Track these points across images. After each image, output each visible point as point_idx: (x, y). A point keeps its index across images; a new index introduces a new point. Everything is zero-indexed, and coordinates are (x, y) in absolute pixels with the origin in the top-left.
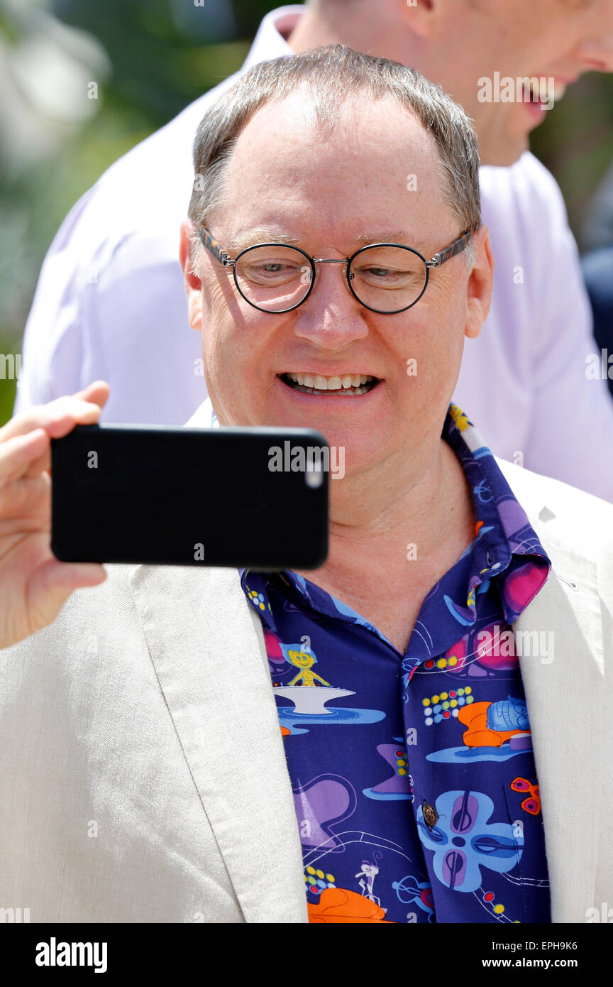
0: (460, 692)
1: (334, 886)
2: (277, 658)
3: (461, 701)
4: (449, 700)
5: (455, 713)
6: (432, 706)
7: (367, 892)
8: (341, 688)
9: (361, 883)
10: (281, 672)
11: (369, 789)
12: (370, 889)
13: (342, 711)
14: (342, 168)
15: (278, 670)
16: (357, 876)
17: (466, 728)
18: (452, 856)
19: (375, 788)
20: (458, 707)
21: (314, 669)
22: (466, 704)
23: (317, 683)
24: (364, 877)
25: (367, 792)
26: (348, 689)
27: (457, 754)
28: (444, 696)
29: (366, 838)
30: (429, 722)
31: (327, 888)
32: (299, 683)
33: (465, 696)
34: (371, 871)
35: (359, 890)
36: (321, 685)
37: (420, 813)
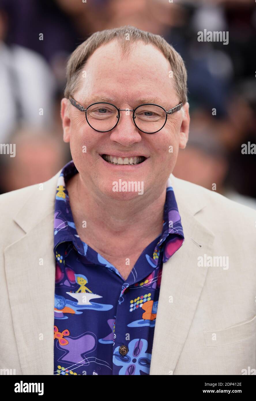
0: (146, 296)
2: (73, 281)
3: (145, 300)
4: (140, 300)
5: (141, 306)
6: (134, 303)
8: (97, 294)
10: (73, 287)
11: (101, 339)
13: (96, 304)
14: (133, 71)
17: (144, 311)
18: (131, 367)
19: (104, 339)
20: (143, 303)
21: (86, 285)
22: (147, 301)
23: (87, 291)
25: (101, 341)
26: (100, 295)
27: (139, 323)
28: (139, 298)
29: (97, 361)
30: (131, 310)
32: (80, 292)
33: (147, 298)
36: (88, 292)
37: (117, 350)
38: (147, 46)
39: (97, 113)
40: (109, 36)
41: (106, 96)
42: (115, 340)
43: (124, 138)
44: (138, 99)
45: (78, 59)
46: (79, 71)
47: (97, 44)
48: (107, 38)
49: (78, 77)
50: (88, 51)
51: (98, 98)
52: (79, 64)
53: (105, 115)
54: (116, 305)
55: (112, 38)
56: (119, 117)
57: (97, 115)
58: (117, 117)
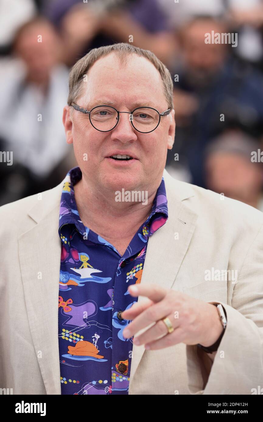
0: (138, 266)
1: (82, 340)
2: (77, 260)
3: (137, 270)
4: (133, 270)
5: (134, 275)
6: (129, 275)
7: (94, 343)
8: (97, 269)
9: (94, 340)
11: (102, 307)
12: (96, 342)
13: (97, 278)
14: (130, 78)
15: (76, 264)
16: (93, 337)
17: (137, 279)
19: (104, 307)
20: (136, 272)
21: (88, 262)
22: (139, 270)
23: (88, 267)
24: (95, 338)
25: (102, 309)
26: (100, 270)
29: (98, 325)
30: (127, 281)
31: (80, 341)
32: (83, 268)
34: (97, 337)
35: (92, 342)
36: (90, 267)
37: (115, 314)
38: (140, 58)
39: (99, 115)
40: (107, 49)
41: (107, 100)
42: (114, 306)
43: (124, 135)
44: (135, 102)
45: (80, 71)
46: (81, 80)
47: (96, 57)
48: (105, 52)
49: (80, 85)
50: (89, 62)
51: (100, 101)
52: (81, 74)
53: (106, 117)
54: (114, 277)
55: (110, 52)
56: (118, 119)
57: (99, 117)
58: (117, 119)
